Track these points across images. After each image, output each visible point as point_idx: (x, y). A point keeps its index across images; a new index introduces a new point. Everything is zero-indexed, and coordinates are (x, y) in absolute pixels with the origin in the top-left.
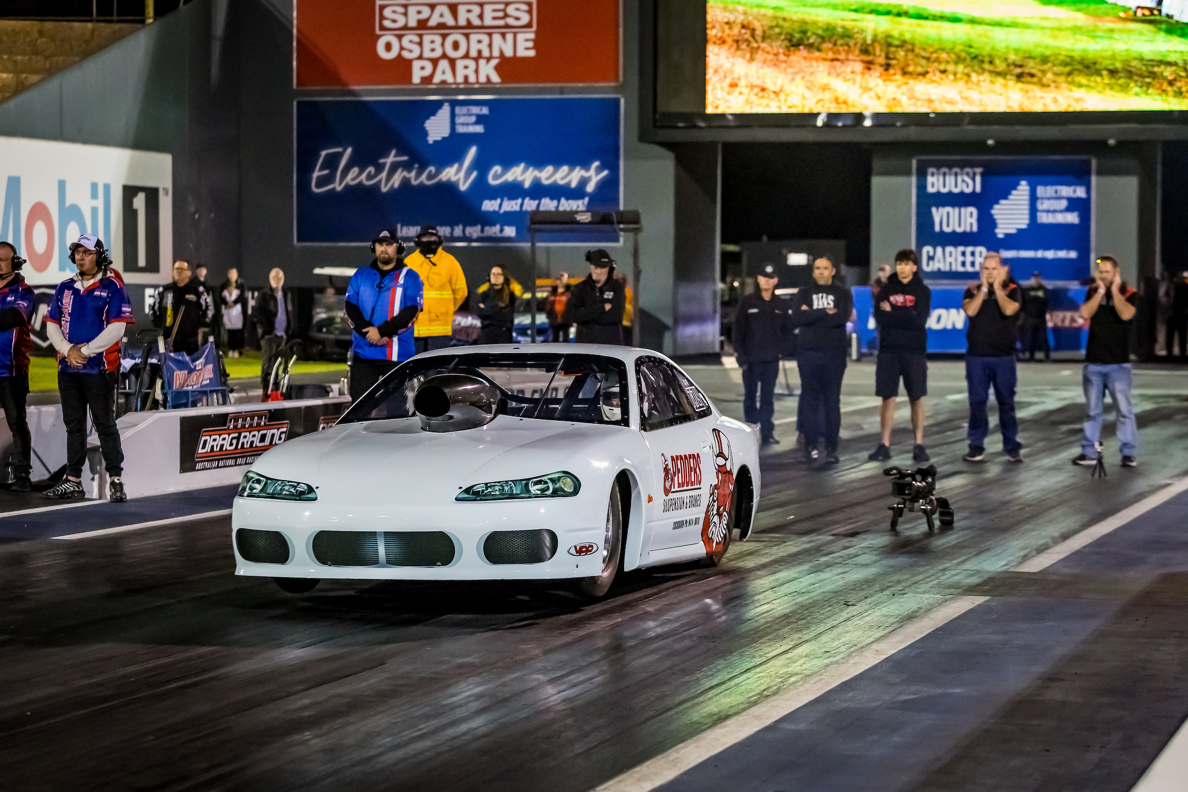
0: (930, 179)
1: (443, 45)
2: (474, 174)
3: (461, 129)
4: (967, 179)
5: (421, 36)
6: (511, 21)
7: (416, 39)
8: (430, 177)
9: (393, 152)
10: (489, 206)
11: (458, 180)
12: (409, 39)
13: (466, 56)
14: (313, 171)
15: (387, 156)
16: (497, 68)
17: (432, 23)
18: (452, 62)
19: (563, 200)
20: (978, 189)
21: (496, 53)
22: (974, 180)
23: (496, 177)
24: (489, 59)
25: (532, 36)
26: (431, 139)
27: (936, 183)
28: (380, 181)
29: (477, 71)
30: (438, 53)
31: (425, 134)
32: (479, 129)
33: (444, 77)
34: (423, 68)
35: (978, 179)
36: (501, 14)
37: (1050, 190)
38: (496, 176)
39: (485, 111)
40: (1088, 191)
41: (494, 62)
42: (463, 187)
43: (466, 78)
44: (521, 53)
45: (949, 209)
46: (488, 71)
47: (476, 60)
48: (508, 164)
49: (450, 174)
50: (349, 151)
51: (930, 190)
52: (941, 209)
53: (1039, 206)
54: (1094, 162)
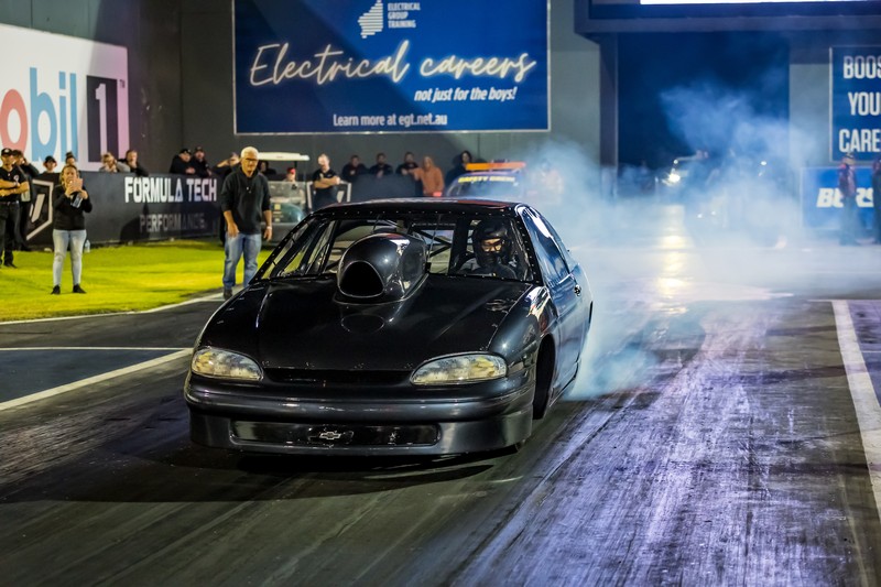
0: (846, 67)
2: (408, 66)
3: (393, 25)
8: (364, 70)
9: (329, 47)
10: (421, 96)
11: (391, 73)
14: (252, 66)
15: (323, 51)
19: (492, 90)
23: (428, 69)
26: (364, 35)
27: (851, 70)
28: (317, 73)
31: (360, 30)
38: (428, 67)
42: (396, 79)
45: (865, 94)
48: (438, 57)
49: (383, 66)
50: (286, 46)
51: (846, 76)
52: (856, 94)
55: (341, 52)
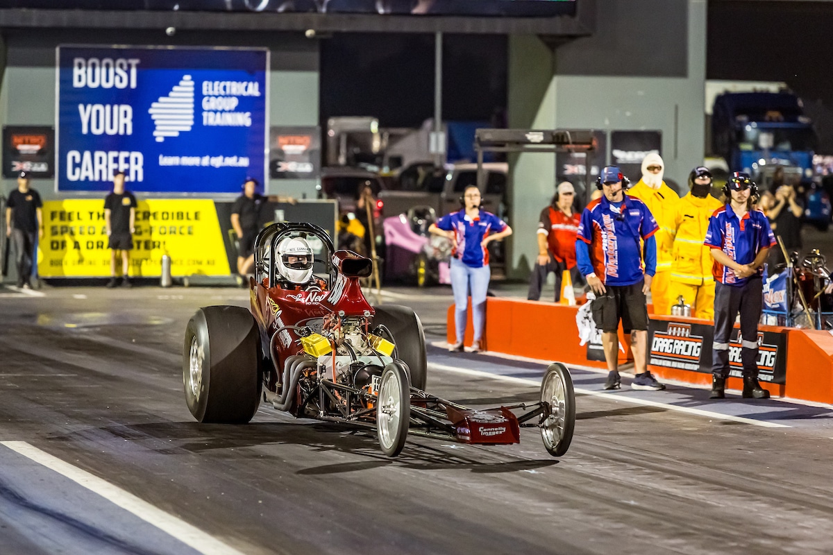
0: (77, 72)
4: (119, 71)
20: (133, 85)
22: (128, 72)
27: (82, 77)
35: (134, 72)
37: (218, 87)
40: (262, 88)
45: (99, 107)
51: (76, 84)
52: (89, 107)
53: (205, 105)
54: (268, 55)
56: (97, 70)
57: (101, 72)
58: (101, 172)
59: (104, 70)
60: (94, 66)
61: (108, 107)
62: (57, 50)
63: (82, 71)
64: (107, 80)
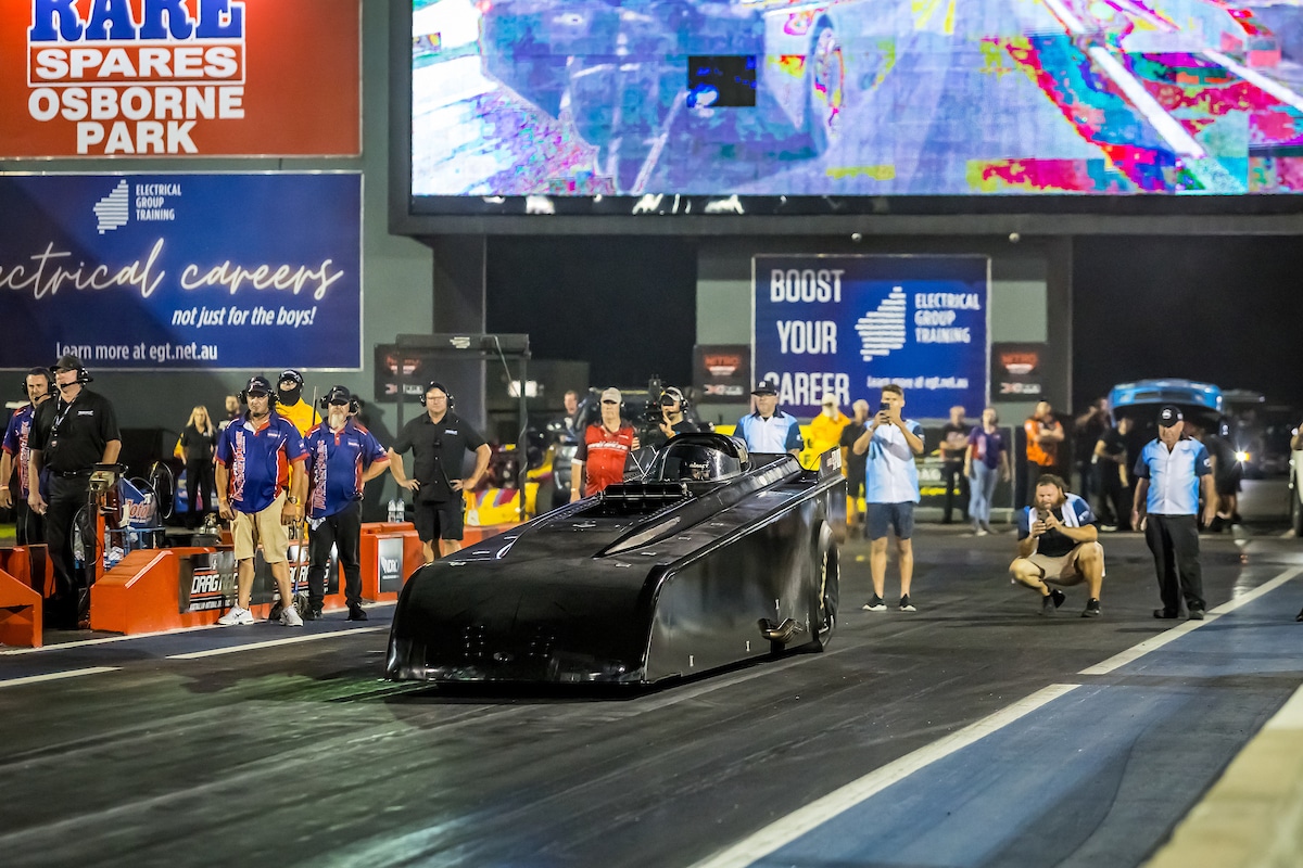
0: (774, 284)
1: (118, 102)
2: (161, 275)
3: (142, 216)
4: (821, 283)
5: (88, 90)
6: (212, 71)
7: (83, 94)
8: (100, 280)
9: (51, 245)
10: (181, 318)
11: (139, 284)
12: (73, 93)
13: (151, 117)
15: (42, 252)
16: (191, 133)
17: (103, 73)
18: (132, 126)
19: (282, 311)
20: (838, 298)
21: (191, 113)
22: (832, 284)
24: (181, 122)
25: (240, 91)
26: (102, 229)
27: (782, 290)
28: (33, 283)
29: (165, 138)
30: (112, 113)
32: (169, 215)
33: (120, 146)
34: (91, 133)
35: (838, 284)
36: (199, 62)
37: (933, 299)
38: (192, 278)
39: (177, 191)
40: (982, 300)
41: (189, 126)
42: (146, 294)
43: (150, 146)
44: (225, 113)
45: (800, 324)
46: (180, 137)
47: (164, 123)
48: (206, 266)
49: (128, 275)
51: (774, 298)
52: (788, 323)
53: (918, 320)
54: (989, 262)
55: (68, 254)
56: (797, 283)
57: (801, 285)
58: (802, 395)
59: (804, 283)
60: (793, 278)
61: (809, 324)
62: (753, 261)
63: (780, 284)
64: (809, 294)
